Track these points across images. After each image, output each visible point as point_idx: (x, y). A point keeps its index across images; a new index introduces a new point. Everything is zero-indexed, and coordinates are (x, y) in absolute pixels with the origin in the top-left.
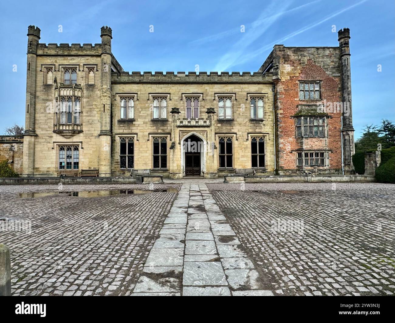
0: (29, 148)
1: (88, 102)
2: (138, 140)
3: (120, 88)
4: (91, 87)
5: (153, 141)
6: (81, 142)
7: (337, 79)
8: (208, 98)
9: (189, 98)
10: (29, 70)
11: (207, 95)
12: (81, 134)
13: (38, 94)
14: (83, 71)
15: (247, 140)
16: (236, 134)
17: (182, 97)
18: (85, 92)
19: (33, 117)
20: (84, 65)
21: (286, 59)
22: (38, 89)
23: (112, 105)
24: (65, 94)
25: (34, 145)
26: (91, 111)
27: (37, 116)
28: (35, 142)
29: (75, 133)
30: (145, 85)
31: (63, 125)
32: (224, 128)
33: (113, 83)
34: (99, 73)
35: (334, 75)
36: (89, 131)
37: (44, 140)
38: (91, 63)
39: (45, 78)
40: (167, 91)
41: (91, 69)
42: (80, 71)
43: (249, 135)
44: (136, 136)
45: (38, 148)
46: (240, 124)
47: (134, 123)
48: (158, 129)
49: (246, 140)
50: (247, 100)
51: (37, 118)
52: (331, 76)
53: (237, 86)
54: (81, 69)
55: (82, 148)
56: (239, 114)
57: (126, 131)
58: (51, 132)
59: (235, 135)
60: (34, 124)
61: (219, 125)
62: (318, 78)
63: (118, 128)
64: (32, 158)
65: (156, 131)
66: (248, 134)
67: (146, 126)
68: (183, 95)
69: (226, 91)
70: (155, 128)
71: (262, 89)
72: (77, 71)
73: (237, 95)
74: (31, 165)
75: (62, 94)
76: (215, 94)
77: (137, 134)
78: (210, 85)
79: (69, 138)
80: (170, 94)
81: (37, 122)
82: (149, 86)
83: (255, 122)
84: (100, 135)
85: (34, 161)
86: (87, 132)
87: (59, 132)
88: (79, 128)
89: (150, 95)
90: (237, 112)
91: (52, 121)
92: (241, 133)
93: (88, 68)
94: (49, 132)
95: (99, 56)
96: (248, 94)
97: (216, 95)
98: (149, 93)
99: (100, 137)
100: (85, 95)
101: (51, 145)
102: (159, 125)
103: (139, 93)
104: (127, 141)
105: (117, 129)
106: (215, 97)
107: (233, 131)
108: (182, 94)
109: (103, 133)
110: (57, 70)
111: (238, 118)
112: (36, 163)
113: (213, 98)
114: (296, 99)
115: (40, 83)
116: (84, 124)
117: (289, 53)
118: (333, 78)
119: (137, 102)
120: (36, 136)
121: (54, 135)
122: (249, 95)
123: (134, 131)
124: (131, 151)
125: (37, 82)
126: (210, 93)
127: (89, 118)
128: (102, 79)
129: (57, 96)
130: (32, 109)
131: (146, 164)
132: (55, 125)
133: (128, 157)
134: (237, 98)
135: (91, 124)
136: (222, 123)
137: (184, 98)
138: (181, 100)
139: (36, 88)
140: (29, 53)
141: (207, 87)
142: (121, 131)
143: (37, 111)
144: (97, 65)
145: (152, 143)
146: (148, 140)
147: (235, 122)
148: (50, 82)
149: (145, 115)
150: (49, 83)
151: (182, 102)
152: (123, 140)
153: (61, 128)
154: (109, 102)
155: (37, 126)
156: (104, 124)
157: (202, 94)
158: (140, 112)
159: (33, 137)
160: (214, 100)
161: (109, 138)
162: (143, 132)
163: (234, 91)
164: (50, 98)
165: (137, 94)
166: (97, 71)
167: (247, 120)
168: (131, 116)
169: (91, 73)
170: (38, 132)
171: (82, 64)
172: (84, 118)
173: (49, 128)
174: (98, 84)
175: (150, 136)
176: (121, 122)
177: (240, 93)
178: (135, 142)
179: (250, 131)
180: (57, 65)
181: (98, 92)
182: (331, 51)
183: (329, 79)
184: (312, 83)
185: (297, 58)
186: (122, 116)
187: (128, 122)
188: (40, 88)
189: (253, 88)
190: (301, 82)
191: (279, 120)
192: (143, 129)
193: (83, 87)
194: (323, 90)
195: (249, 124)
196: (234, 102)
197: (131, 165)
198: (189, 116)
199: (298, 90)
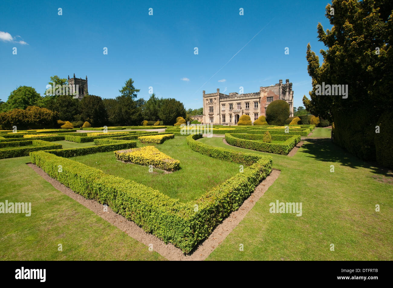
0: (204, 118)
1: (215, 107)
2: (226, 115)
4: (215, 103)
5: (230, 115)
6: (214, 117)
9: (238, 104)
11: (242, 103)
15: (253, 114)
16: (250, 113)
17: (236, 104)
21: (263, 91)
23: (220, 107)
26: (215, 109)
27: (205, 111)
29: (213, 114)
30: (227, 102)
33: (220, 102)
34: (217, 100)
35: (277, 94)
38: (215, 98)
45: (206, 118)
46: (251, 110)
48: (230, 112)
50: (253, 103)
53: (250, 99)
62: (272, 96)
64: (205, 120)
69: (247, 101)
71: (257, 100)
72: (213, 100)
74: (205, 122)
79: (211, 116)
80: (233, 103)
82: (229, 102)
84: (217, 115)
86: (215, 114)
89: (229, 104)
91: (208, 112)
95: (217, 96)
101: (208, 117)
103: (226, 104)
105: (221, 113)
111: (251, 108)
113: (244, 103)
114: (265, 102)
115: (205, 103)
117: (264, 89)
119: (226, 106)
121: (208, 115)
123: (225, 113)
124: (225, 118)
131: (228, 121)
133: (224, 120)
135: (216, 112)
140: (203, 97)
141: (242, 101)
142: (222, 113)
146: (228, 115)
149: (227, 109)
152: (223, 115)
153: (210, 114)
156: (218, 112)
159: (205, 116)
161: (219, 115)
163: (249, 101)
164: (207, 106)
167: (253, 109)
168: (225, 109)
169: (215, 100)
170: (206, 114)
171: (213, 98)
174: (217, 103)
176: (222, 111)
177: (251, 102)
179: (254, 112)
180: (208, 99)
181: (217, 104)
182: (277, 87)
183: (276, 96)
184: (271, 97)
185: (266, 90)
186: (223, 109)
187: (224, 111)
188: (205, 104)
189: (255, 100)
190: (267, 97)
191: (261, 109)
192: (227, 113)
193: (214, 103)
194: (273, 99)
195: (253, 110)
196: (249, 104)
197: (225, 122)
198: (238, 108)
199: (266, 99)
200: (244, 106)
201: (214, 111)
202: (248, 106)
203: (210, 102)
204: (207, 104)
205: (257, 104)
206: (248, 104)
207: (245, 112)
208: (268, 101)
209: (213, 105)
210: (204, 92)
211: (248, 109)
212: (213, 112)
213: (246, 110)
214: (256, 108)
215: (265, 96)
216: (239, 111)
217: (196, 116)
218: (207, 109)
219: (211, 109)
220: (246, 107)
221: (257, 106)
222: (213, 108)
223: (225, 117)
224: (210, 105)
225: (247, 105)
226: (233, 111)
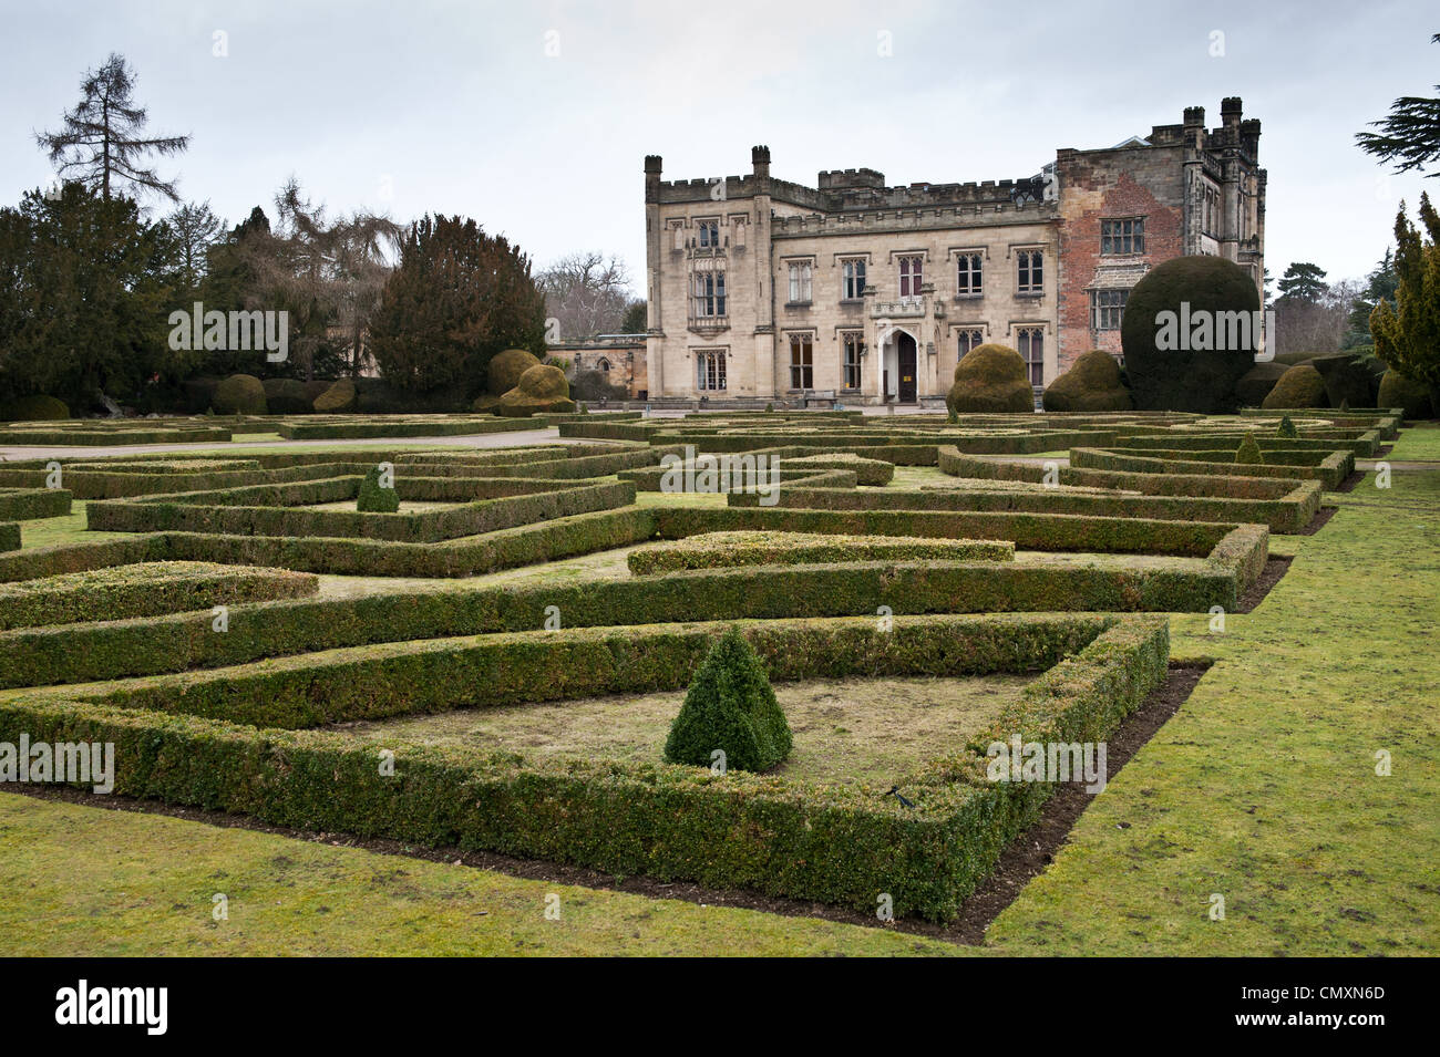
0: (656, 357)
1: (735, 278)
2: (817, 340)
3: (785, 248)
4: (740, 250)
5: (843, 338)
6: (729, 346)
7: (1178, 211)
8: (938, 257)
9: (903, 261)
10: (649, 230)
11: (935, 253)
12: (728, 333)
13: (664, 268)
14: (727, 225)
15: (1008, 334)
16: (987, 323)
17: (891, 258)
18: (731, 260)
19: (657, 307)
20: (729, 215)
21: (1078, 176)
22: (664, 260)
23: (773, 280)
24: (702, 269)
25: (662, 351)
26: (740, 294)
27: (664, 303)
28: (662, 346)
29: (719, 330)
30: (828, 240)
31: (701, 319)
32: (966, 313)
33: (774, 239)
34: (751, 228)
35: (1172, 201)
36: (739, 326)
37: (674, 344)
38: (740, 210)
39: (672, 240)
40: (865, 250)
41: (738, 221)
42: (722, 225)
43: (1012, 326)
44: (814, 331)
45: (668, 356)
46: (995, 306)
47: (811, 308)
48: (849, 318)
49: (1004, 335)
50: (1008, 258)
51: (664, 308)
52: (1165, 205)
53: (990, 231)
54: (725, 222)
55: (730, 355)
56: (994, 286)
57: (798, 324)
58: (685, 330)
59: (985, 326)
60: (660, 317)
61: (957, 308)
62: (1138, 212)
63: (784, 318)
64: (660, 373)
65: (847, 322)
66: (1010, 323)
67: (831, 314)
68: (894, 254)
69: (971, 244)
70: (845, 316)
71: (1039, 235)
72: (719, 225)
73: (990, 249)
74: (659, 384)
75: (697, 268)
76: (950, 249)
77: (816, 328)
78: (942, 234)
79: (711, 339)
80: (869, 253)
81: (663, 314)
82: (836, 240)
83: (1022, 300)
84: (755, 334)
85: (662, 378)
86: (737, 329)
87: (697, 331)
88: (724, 323)
89: (837, 257)
90: (991, 282)
91: (685, 311)
92: (996, 322)
93: (735, 219)
94: (680, 331)
95: (751, 198)
96: (1010, 246)
97: (952, 251)
98: (835, 255)
99: (757, 336)
100: (732, 266)
101: (685, 351)
102: (853, 311)
103: (818, 254)
104: (801, 340)
105: (784, 321)
106: (949, 254)
107: (983, 318)
108: (892, 252)
109: (760, 331)
110: (689, 226)
111: (992, 292)
112: (665, 380)
113: (946, 257)
114: (1093, 255)
115: (665, 250)
116: (731, 315)
118: (1170, 209)
119: (816, 271)
120: (664, 337)
121: (689, 334)
122: (1012, 248)
123: (811, 324)
124: (809, 358)
125: (662, 248)
126: (941, 248)
127: (739, 305)
128: (756, 238)
129: (690, 271)
130: (657, 293)
131: (832, 381)
132: (690, 319)
133: (804, 369)
134: (990, 255)
135: (742, 315)
136: (962, 306)
137: (895, 261)
138: (890, 263)
139: (660, 257)
140: (648, 201)
141: (935, 237)
142: (790, 324)
143: (664, 296)
144: (747, 214)
145: (842, 343)
146: (835, 339)
147: (986, 302)
148: (680, 245)
149: (829, 293)
150: (677, 247)
151: (891, 268)
152: (794, 339)
153: (699, 324)
154: (767, 274)
155: (664, 321)
156: (761, 315)
157: (927, 250)
158: (820, 289)
159: (660, 340)
160: (948, 260)
161: (769, 338)
162: (827, 324)
163: (985, 241)
164: (681, 273)
165: (814, 256)
166: (749, 223)
167: (1008, 296)
168: (808, 296)
169: (740, 226)
170: (666, 330)
171: (725, 214)
172: (732, 304)
173: (682, 323)
174: (751, 248)
175: (838, 330)
176: (791, 306)
177: (995, 245)
178: (814, 343)
179: (1014, 317)
180: (688, 217)
181: (751, 260)
182: (1168, 154)
183: (1162, 212)
184: (1127, 222)
185: (1098, 173)
186: (793, 295)
187: (801, 307)
188: (665, 258)
189: (1021, 235)
190: (1105, 222)
191: (1061, 298)
192: (826, 320)
193: (727, 252)
194: (1147, 234)
195: (1011, 303)
196: (985, 264)
197: (809, 383)
198: (905, 292)
199: (1098, 237)
200: (943, 278)
201: (731, 305)
202: (977, 280)
203: (698, 239)
204: (676, 254)
205: (1038, 261)
206: (977, 265)
207: (953, 319)
208: (1112, 243)
209: (721, 265)
210: (653, 164)
211: (971, 294)
212: (721, 311)
213: (958, 301)
214: (1031, 292)
215: (1087, 215)
216: (911, 311)
217: (592, 343)
218: (677, 291)
219: (713, 295)
220: (963, 280)
221: (1038, 277)
222: (721, 284)
223: (808, 350)
224: (704, 265)
225: (970, 271)
226: (874, 312)
